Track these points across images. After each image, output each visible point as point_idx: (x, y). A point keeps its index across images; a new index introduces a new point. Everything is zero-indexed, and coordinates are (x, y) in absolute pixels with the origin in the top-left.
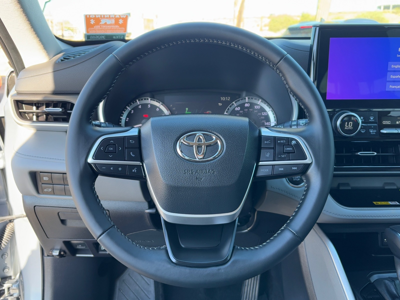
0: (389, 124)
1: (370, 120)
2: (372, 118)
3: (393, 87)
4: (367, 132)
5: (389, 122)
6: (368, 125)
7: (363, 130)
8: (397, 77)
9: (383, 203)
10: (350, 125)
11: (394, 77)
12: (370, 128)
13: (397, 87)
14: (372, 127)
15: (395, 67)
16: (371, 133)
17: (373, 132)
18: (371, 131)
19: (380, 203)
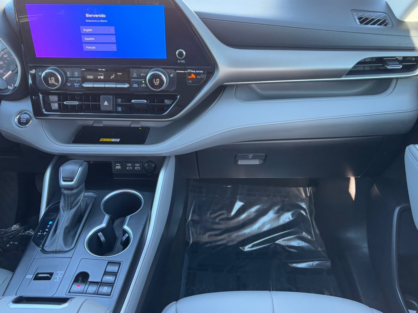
0: (92, 78)
1: (75, 75)
2: (76, 74)
3: (89, 48)
4: (73, 85)
5: (92, 77)
6: (74, 79)
7: (69, 84)
8: (90, 39)
9: (108, 140)
10: (53, 80)
11: (88, 39)
12: (75, 81)
13: (92, 48)
14: (77, 81)
15: (86, 30)
16: (75, 86)
17: (77, 85)
18: (76, 85)
19: (105, 140)
